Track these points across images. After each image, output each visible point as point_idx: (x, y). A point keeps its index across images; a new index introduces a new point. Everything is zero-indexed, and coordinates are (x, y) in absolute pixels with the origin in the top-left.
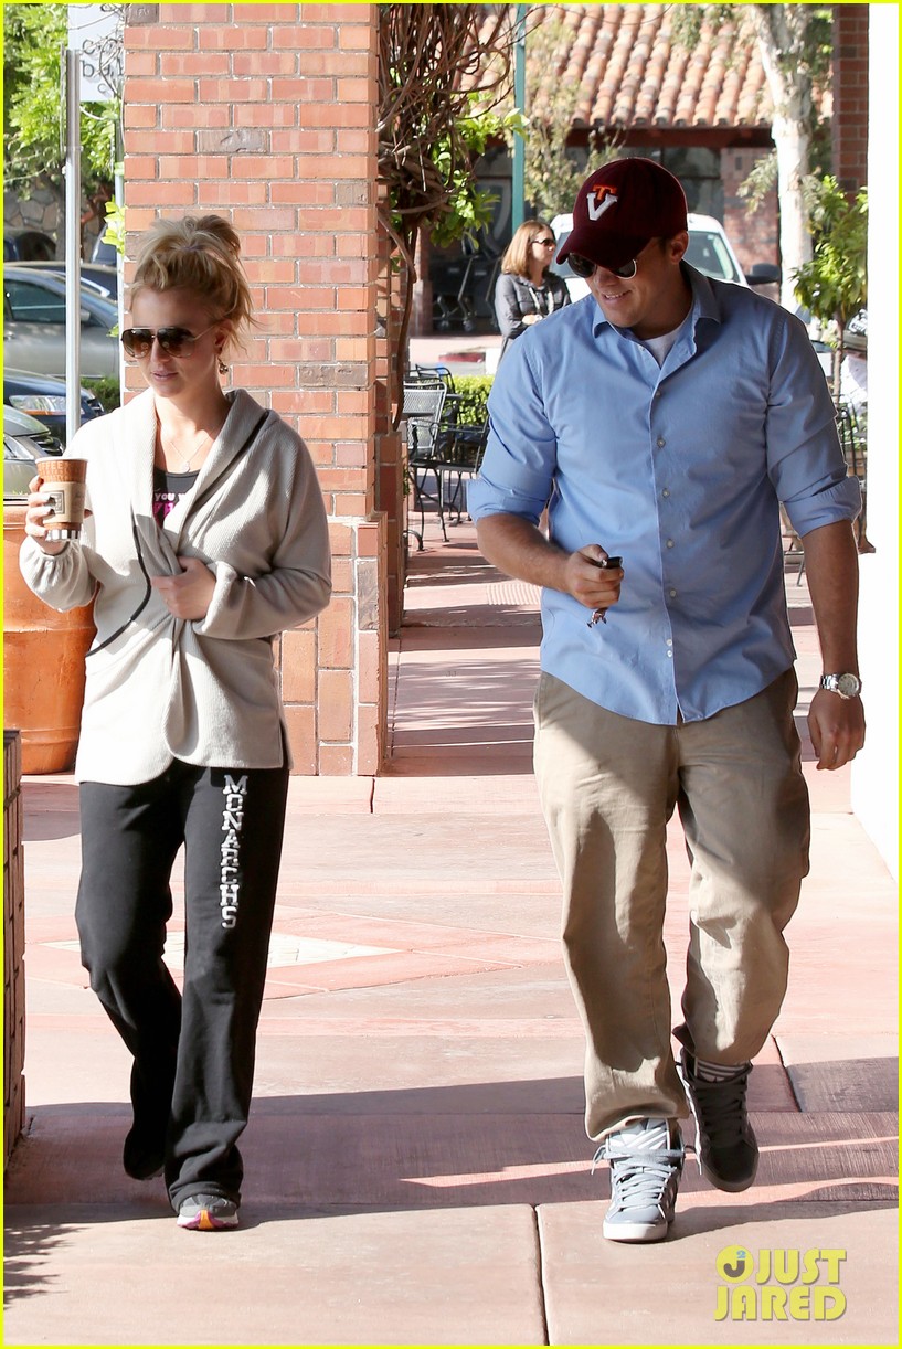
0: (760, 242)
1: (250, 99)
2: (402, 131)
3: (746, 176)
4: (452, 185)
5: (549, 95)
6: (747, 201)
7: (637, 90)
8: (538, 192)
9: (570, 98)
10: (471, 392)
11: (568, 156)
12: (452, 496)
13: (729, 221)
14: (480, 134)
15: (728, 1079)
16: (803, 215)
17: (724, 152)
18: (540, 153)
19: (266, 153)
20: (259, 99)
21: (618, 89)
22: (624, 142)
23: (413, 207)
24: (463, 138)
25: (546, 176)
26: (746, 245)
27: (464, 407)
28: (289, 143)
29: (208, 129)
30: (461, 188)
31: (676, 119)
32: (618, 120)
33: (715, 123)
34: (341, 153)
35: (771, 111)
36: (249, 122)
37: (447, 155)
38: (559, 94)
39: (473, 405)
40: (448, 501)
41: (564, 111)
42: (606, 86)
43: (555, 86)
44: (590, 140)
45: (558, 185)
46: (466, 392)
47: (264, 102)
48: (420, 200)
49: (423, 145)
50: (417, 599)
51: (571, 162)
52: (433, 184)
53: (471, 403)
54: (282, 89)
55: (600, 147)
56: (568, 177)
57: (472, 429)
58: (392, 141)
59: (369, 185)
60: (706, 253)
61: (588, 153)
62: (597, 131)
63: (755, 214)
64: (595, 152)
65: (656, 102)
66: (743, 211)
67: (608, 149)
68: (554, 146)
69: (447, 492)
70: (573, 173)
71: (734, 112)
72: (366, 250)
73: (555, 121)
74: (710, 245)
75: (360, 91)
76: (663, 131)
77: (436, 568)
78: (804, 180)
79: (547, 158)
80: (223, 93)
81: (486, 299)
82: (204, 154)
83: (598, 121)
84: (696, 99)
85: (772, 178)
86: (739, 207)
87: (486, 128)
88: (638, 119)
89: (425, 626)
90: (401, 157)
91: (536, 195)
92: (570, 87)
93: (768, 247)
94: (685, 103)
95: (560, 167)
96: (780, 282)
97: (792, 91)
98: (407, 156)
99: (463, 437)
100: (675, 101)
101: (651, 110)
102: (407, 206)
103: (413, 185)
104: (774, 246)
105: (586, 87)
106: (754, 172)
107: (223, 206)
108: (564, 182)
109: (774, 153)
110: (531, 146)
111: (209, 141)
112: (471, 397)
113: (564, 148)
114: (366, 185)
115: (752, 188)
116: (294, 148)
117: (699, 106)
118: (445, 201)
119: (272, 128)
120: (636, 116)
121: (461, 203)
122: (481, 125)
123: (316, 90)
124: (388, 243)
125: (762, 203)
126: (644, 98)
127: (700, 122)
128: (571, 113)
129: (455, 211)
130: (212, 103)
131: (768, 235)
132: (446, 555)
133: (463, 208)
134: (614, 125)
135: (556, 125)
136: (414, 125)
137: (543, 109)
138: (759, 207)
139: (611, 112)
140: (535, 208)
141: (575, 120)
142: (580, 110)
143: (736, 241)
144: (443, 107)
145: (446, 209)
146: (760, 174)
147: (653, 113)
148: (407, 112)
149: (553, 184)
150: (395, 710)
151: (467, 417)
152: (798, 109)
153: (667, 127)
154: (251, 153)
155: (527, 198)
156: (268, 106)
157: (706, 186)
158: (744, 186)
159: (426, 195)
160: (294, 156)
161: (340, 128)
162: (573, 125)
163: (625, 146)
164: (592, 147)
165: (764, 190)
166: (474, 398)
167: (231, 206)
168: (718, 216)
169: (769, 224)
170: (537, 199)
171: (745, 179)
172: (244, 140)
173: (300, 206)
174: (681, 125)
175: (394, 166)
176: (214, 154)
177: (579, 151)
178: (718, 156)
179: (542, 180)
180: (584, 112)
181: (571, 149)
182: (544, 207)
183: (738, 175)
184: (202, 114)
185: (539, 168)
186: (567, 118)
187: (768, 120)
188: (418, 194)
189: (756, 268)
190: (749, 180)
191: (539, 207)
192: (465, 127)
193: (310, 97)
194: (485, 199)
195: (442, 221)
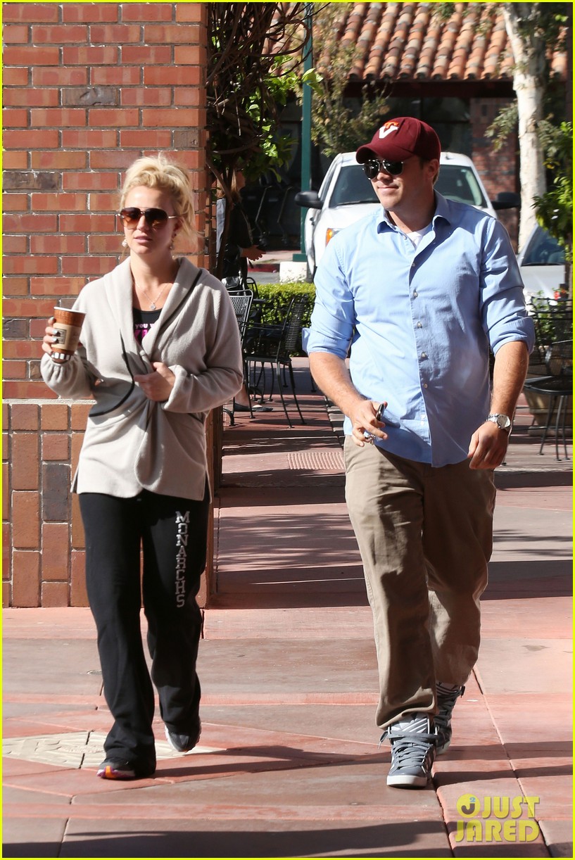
0: (502, 174)
1: (104, 63)
2: (222, 87)
3: (491, 121)
4: (260, 131)
5: (331, 55)
6: (493, 141)
7: (401, 51)
8: (321, 133)
9: (347, 58)
10: (270, 297)
11: (345, 105)
12: (257, 381)
13: (478, 157)
14: (283, 89)
17: (473, 101)
18: (323, 103)
19: (117, 106)
20: (112, 62)
21: (386, 50)
22: (391, 93)
23: (230, 148)
24: (270, 93)
25: (327, 121)
26: (490, 176)
27: (265, 309)
28: (135, 99)
29: (70, 86)
30: (268, 133)
31: (433, 74)
32: (386, 75)
33: (466, 77)
34: (177, 106)
35: (513, 66)
36: (103, 81)
37: (256, 106)
38: (339, 55)
39: (272, 308)
41: (343, 68)
42: (377, 47)
43: (335, 48)
44: (363, 92)
45: (337, 128)
46: (267, 297)
47: (115, 65)
48: (236, 143)
49: (240, 99)
50: (232, 465)
51: (347, 109)
52: (246, 130)
53: (270, 306)
54: (131, 54)
55: (372, 98)
56: (345, 122)
57: (272, 327)
58: (213, 95)
59: (200, 131)
60: (459, 183)
61: (361, 102)
62: (369, 83)
63: (499, 152)
64: (367, 102)
65: (416, 60)
66: (487, 149)
67: (378, 99)
68: (334, 97)
70: (349, 119)
71: (481, 68)
72: (197, 184)
73: (335, 76)
74: (463, 177)
75: (193, 56)
76: (423, 84)
78: (539, 124)
79: (328, 107)
80: (82, 58)
81: (278, 221)
82: (68, 107)
83: (369, 76)
84: (450, 59)
85: (514, 122)
86: (485, 146)
87: (287, 84)
88: (402, 74)
89: (239, 487)
90: (221, 108)
91: (319, 136)
92: (348, 49)
93: (508, 178)
94: (441, 61)
95: (339, 114)
96: (519, 207)
97: (530, 51)
98: (226, 108)
99: (266, 334)
100: (433, 59)
101: (412, 67)
102: (225, 149)
103: (230, 131)
104: (513, 178)
105: (360, 49)
106: (499, 117)
107: (82, 149)
108: (342, 126)
109: (516, 102)
110: (316, 96)
111: (71, 96)
112: (270, 301)
113: (342, 98)
114: (197, 131)
115: (497, 130)
116: (140, 102)
117: (452, 64)
118: (256, 143)
119: (121, 86)
120: (401, 72)
121: (267, 145)
122: (283, 82)
123: (157, 56)
124: (210, 177)
125: (505, 143)
126: (407, 57)
127: (454, 76)
128: (348, 70)
129: (263, 151)
130: (73, 66)
131: (509, 167)
132: (253, 429)
133: (269, 149)
134: (383, 79)
135: (336, 79)
136: (231, 82)
137: (325, 67)
138: (503, 146)
139: (380, 68)
140: (318, 146)
141: (351, 75)
142: (355, 67)
143: (483, 173)
144: (255, 68)
145: (256, 150)
146: (503, 119)
147: (414, 69)
148: (226, 72)
149: (333, 128)
150: (217, 555)
151: (267, 317)
152: (534, 67)
153: (427, 80)
154: (105, 106)
155: (312, 138)
156: (119, 68)
157: (457, 129)
158: (490, 129)
159: (241, 139)
160: (140, 108)
161: (177, 86)
162: (349, 79)
163: (390, 96)
164: (364, 97)
165: (506, 132)
166: (273, 302)
167: (88, 149)
168: (467, 152)
169: (510, 160)
170: (320, 140)
171: (491, 124)
172: (99, 96)
173: (144, 149)
174: (438, 78)
176: (74, 106)
177: (354, 100)
178: (467, 104)
179: (323, 124)
180: (358, 68)
181: (348, 99)
182: (326, 146)
183: (484, 120)
184: (65, 75)
185: (322, 115)
186: (345, 74)
187: (509, 76)
188: (233, 138)
189: (501, 195)
190: (495, 123)
191: (321, 145)
192: (270, 83)
193: (152, 60)
194: (286, 141)
195: (253, 160)
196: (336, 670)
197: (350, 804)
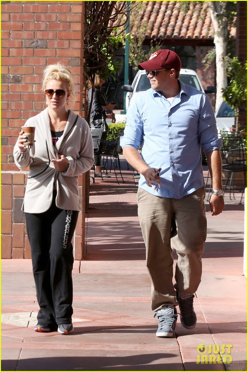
0: (209, 79)
1: (41, 29)
2: (91, 41)
3: (204, 56)
4: (107, 59)
5: (137, 27)
6: (205, 64)
7: (167, 26)
8: (133, 60)
9: (144, 29)
10: (111, 129)
11: (143, 48)
13: (199, 71)
14: (117, 42)
15: (188, 299)
16: (224, 70)
17: (197, 47)
18: (134, 47)
19: (46, 48)
20: (44, 29)
21: (160, 26)
22: (163, 44)
23: (94, 66)
24: (111, 43)
25: (136, 55)
26: (204, 80)
27: (108, 134)
28: (54, 45)
29: (27, 39)
30: (110, 60)
31: (181, 36)
32: (161, 36)
33: (194, 38)
34: (72, 48)
35: (214, 33)
36: (41, 37)
37: (105, 49)
38: (141, 27)
39: (111, 134)
40: (103, 166)
41: (142, 33)
42: (157, 24)
43: (139, 24)
44: (151, 43)
45: (140, 58)
47: (46, 30)
48: (96, 64)
49: (98, 45)
50: (94, 200)
51: (144, 50)
52: (101, 58)
54: (52, 26)
55: (154, 46)
56: (143, 56)
57: (111, 142)
58: (87, 44)
60: (191, 82)
61: (150, 47)
62: (153, 40)
63: (208, 69)
64: (152, 47)
65: (173, 30)
66: (203, 68)
67: (157, 46)
68: (139, 45)
69: (103, 163)
70: (145, 54)
71: (200, 34)
72: (79, 81)
73: (139, 36)
74: (192, 80)
75: (78, 27)
76: (176, 40)
77: (99, 190)
78: (225, 58)
79: (136, 49)
80: (32, 27)
81: (115, 97)
82: (25, 48)
83: (154, 36)
84: (187, 30)
85: (214, 57)
86: (202, 66)
87: (119, 39)
88: (167, 36)
89: (96, 209)
90: (90, 49)
91: (132, 62)
92: (145, 25)
93: (211, 80)
94: (184, 31)
95: (141, 52)
96: (216, 92)
97: (221, 27)
98: (92, 49)
99: (108, 145)
100: (180, 30)
102: (92, 66)
103: (94, 59)
104: (213, 80)
105: (150, 25)
106: (208, 55)
107: (31, 66)
108: (142, 57)
109: (215, 48)
110: (131, 45)
111: (27, 43)
112: (111, 131)
113: (142, 46)
114: (80, 59)
115: (207, 60)
116: (56, 46)
117: (188, 32)
118: (105, 64)
119: (48, 39)
120: (167, 35)
121: (110, 65)
122: (117, 39)
123: (63, 27)
124: (85, 78)
125: (210, 65)
126: (170, 29)
127: (189, 37)
128: (145, 34)
129: (108, 68)
130: (28, 31)
131: (212, 76)
132: (103, 185)
133: (110, 67)
134: (159, 38)
135: (139, 38)
136: (95, 38)
137: (135, 32)
138: (209, 67)
139: (158, 33)
140: (132, 66)
141: (146, 36)
142: (147, 33)
143: (201, 78)
144: (105, 32)
145: (105, 67)
146: (209, 55)
147: (172, 34)
148: (93, 34)
149: (138, 58)
150: (87, 238)
151: (109, 138)
152: (223, 33)
153: (178, 39)
154: (41, 48)
155: (129, 63)
156: (47, 32)
157: (190, 59)
158: (204, 60)
159: (98, 62)
160: (56, 49)
161: (71, 40)
162: (145, 38)
163: (162, 45)
164: (151, 45)
165: (211, 61)
167: (34, 66)
168: (194, 69)
169: (212, 72)
170: (133, 63)
171: (204, 57)
172: (39, 43)
174: (182, 38)
175: (88, 52)
176: (28, 48)
177: (147, 47)
178: (195, 49)
179: (134, 56)
180: (149, 33)
181: (145, 46)
182: (135, 66)
183: (201, 56)
184: (25, 34)
185: (133, 53)
186: (143, 35)
187: (212, 37)
188: (95, 62)
189: (208, 87)
190: (206, 57)
191: (133, 65)
192: (111, 39)
193: (61, 29)
194: (118, 64)
195: (104, 71)
196: (136, 287)
197: (141, 344)
